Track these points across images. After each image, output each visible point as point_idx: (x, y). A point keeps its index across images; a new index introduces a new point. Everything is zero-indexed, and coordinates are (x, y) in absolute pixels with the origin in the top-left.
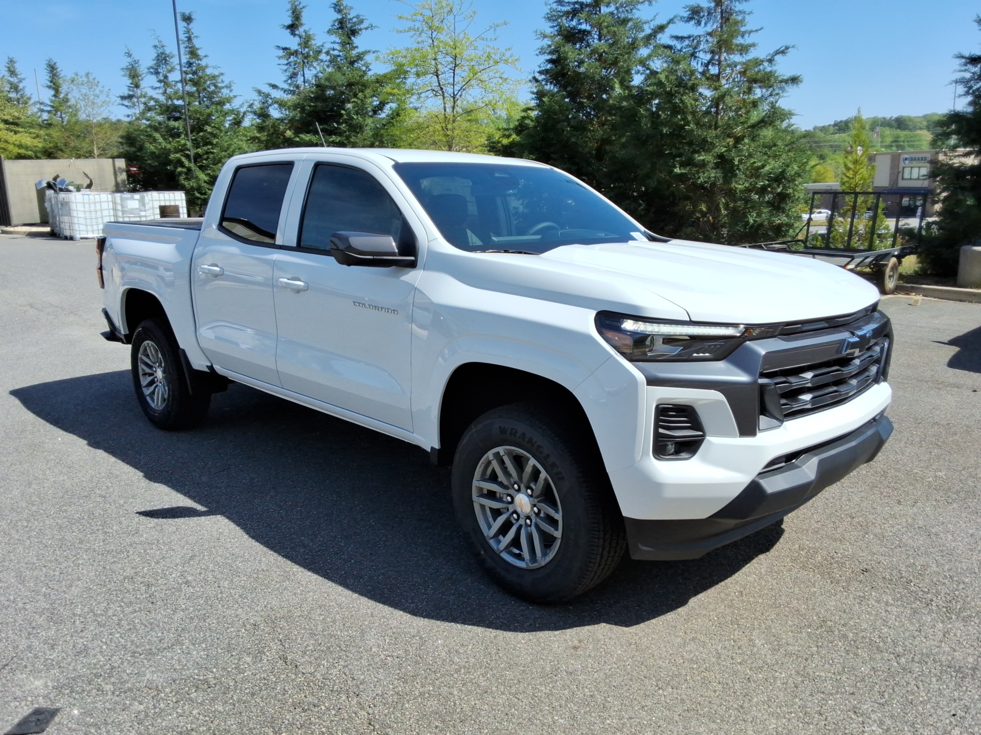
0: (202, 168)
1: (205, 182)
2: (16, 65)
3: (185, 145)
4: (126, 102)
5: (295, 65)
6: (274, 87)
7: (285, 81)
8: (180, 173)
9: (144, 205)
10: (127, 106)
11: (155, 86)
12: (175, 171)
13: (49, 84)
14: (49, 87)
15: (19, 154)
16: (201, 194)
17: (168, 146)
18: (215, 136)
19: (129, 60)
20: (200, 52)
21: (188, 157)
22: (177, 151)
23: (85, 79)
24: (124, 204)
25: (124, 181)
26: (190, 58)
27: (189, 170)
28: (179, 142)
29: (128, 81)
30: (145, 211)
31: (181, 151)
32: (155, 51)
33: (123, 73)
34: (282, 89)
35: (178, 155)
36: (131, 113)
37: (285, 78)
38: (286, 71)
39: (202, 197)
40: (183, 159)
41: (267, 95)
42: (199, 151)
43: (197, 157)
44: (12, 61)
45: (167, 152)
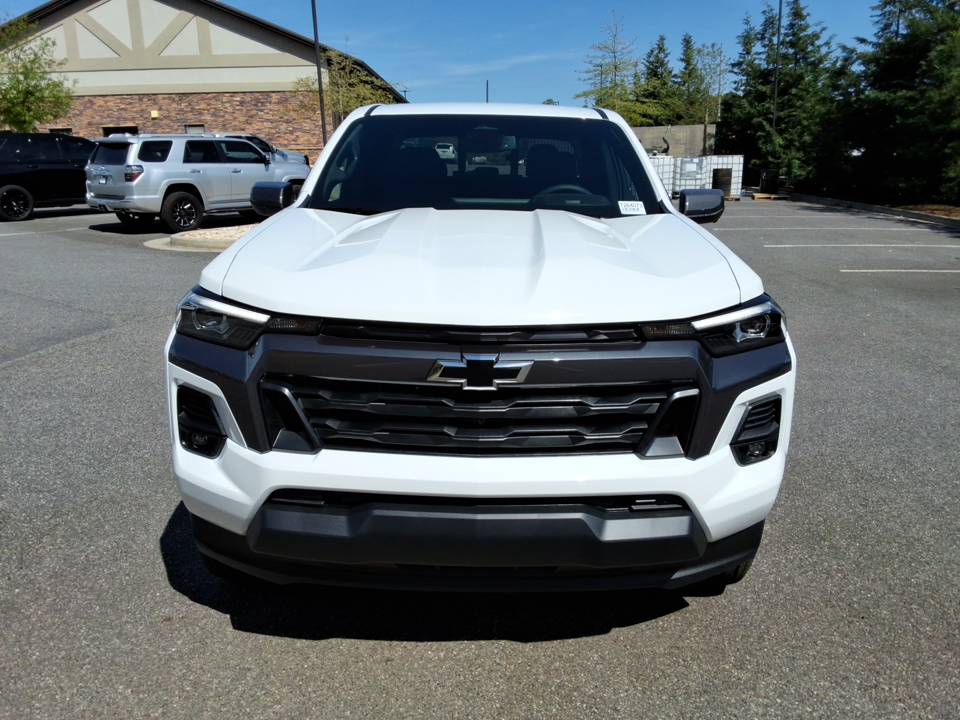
0: (781, 132)
1: (780, 146)
2: (665, 42)
3: (769, 108)
4: (736, 70)
5: (889, 15)
6: (862, 41)
7: (875, 34)
8: (759, 138)
9: (701, 168)
10: (736, 73)
11: (760, 51)
12: (755, 135)
13: (682, 57)
14: (682, 60)
15: (642, 122)
16: (775, 158)
17: (753, 111)
18: (801, 98)
19: (746, 27)
20: (804, 13)
21: (770, 121)
22: (760, 114)
23: (710, 49)
24: (684, 167)
25: (712, 146)
26: (794, 20)
27: (768, 133)
28: (763, 106)
29: (740, 49)
30: (701, 174)
31: (765, 114)
32: (764, 17)
33: (737, 41)
34: (870, 43)
35: (759, 119)
36: (738, 80)
37: (876, 31)
38: (877, 22)
39: (775, 161)
40: (765, 123)
41: (852, 51)
42: (782, 114)
43: (779, 120)
44: (662, 39)
45: (750, 116)
